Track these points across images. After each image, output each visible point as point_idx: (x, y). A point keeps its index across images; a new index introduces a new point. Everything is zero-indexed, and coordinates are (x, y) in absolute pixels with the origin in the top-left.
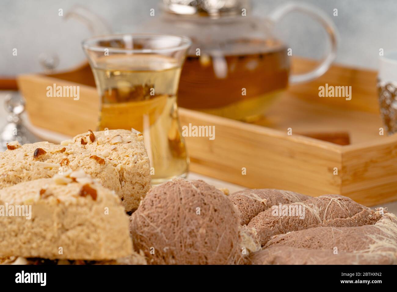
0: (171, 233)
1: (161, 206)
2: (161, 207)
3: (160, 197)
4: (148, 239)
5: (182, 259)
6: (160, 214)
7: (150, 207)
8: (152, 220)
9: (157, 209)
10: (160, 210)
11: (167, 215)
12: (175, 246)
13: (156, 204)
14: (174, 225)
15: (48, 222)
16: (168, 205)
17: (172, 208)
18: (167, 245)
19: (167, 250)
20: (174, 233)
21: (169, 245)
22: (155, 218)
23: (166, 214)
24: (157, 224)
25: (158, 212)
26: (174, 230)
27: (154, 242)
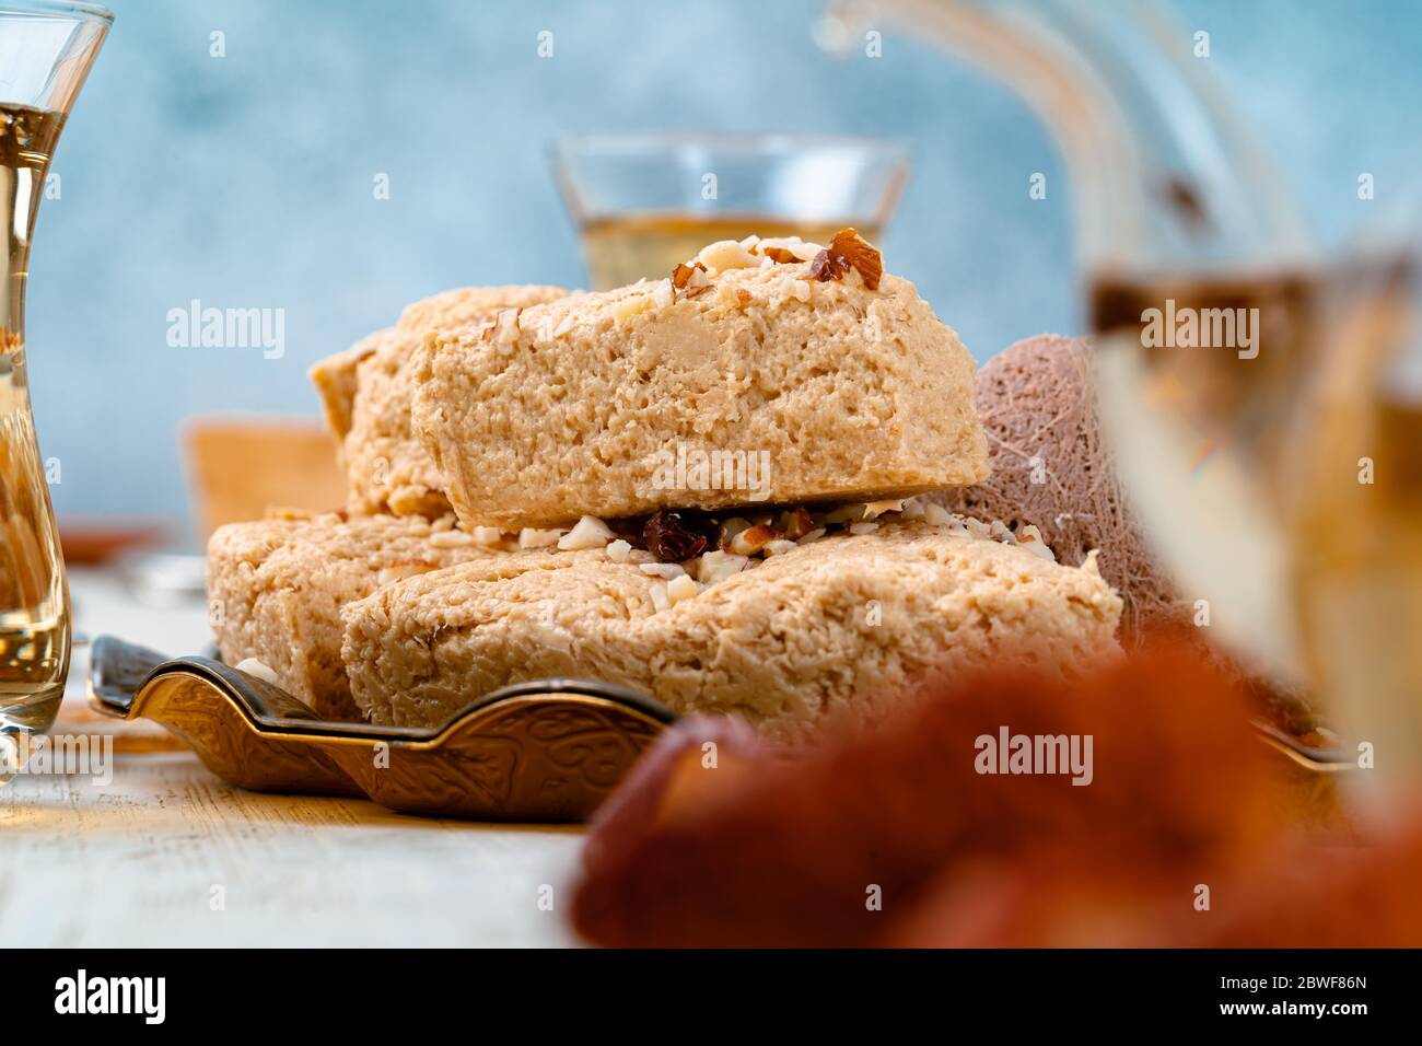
0: (1078, 469)
1: (1035, 391)
2: (1035, 395)
3: (1025, 369)
4: (997, 491)
5: (1117, 555)
6: (1035, 416)
7: (994, 398)
8: (1007, 433)
9: (1021, 401)
10: (1030, 403)
11: (1059, 417)
12: (1093, 510)
13: (1015, 388)
14: (1086, 445)
15: (704, 371)
16: (1059, 387)
17: (1073, 396)
18: (1063, 509)
19: (1066, 521)
20: (1088, 468)
21: (1075, 507)
22: (1018, 428)
23: (1055, 414)
24: (1027, 444)
25: (1026, 409)
26: (1084, 459)
27: (1021, 501)
